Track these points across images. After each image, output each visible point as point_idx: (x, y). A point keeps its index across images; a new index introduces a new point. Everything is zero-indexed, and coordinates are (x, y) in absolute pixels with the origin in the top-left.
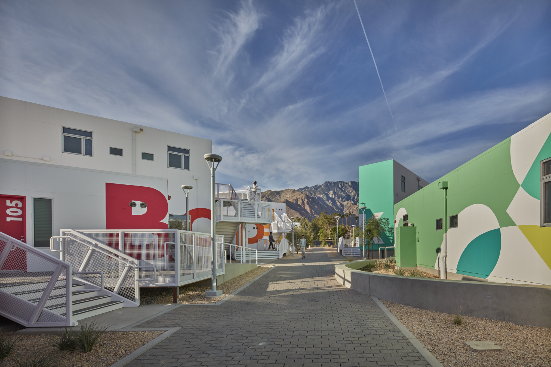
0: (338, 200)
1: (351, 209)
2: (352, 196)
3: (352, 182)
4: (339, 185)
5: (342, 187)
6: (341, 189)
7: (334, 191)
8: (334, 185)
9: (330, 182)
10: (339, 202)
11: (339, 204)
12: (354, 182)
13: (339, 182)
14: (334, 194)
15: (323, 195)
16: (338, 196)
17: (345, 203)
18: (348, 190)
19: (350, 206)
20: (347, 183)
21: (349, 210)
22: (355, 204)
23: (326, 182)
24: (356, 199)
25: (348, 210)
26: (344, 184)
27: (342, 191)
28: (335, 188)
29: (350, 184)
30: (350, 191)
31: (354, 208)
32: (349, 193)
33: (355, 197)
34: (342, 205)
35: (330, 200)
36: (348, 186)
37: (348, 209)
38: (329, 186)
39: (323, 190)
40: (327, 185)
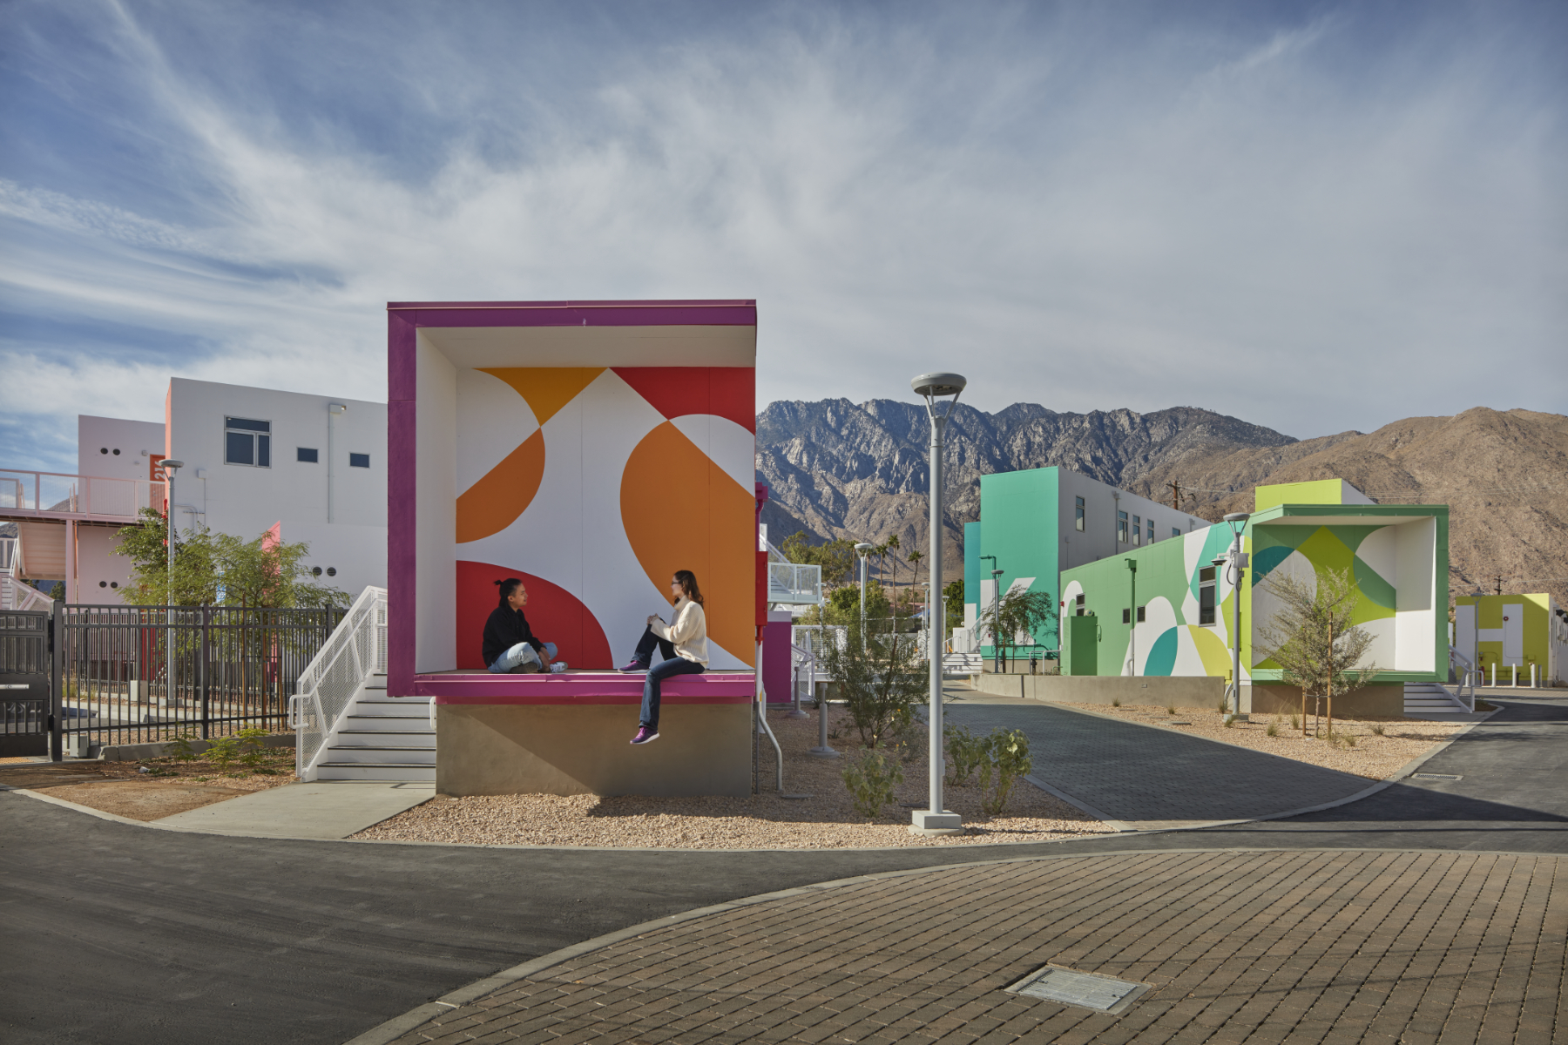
0: (822, 476)
1: (877, 512)
2: (880, 457)
3: (879, 404)
4: (829, 415)
5: (840, 424)
6: (837, 432)
7: (808, 438)
8: (810, 416)
9: (791, 403)
10: (829, 484)
11: (826, 490)
12: (889, 402)
13: (828, 402)
14: (808, 453)
15: (764, 456)
16: (822, 459)
17: (850, 489)
18: (864, 436)
19: (872, 500)
20: (858, 408)
21: (866, 514)
22: (892, 492)
23: (775, 403)
24: (898, 472)
25: (861, 513)
26: (846, 412)
27: (840, 438)
28: (813, 428)
29: (871, 410)
30: (874, 440)
31: (889, 506)
32: (868, 445)
33: (892, 463)
34: (840, 499)
35: (791, 476)
36: (864, 418)
37: (865, 509)
38: (786, 421)
39: (765, 436)
40: (781, 413)
